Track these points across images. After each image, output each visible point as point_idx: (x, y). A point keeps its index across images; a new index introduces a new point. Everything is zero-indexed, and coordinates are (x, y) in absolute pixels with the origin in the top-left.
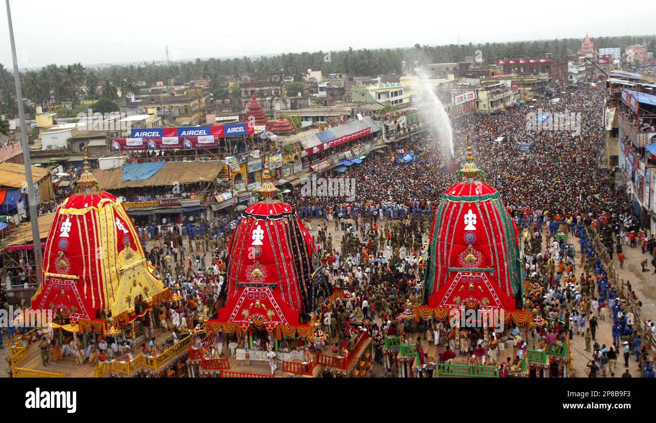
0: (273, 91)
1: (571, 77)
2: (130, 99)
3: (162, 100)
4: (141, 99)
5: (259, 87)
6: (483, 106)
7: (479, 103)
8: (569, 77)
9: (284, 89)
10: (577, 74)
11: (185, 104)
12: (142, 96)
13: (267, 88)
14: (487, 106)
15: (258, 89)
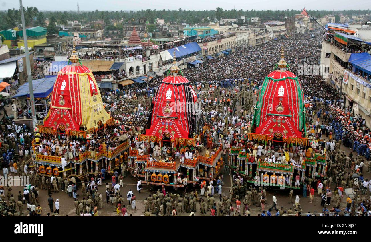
0: (140, 28)
1: (296, 30)
2: (62, 28)
3: (81, 30)
4: (68, 29)
5: (133, 25)
6: (252, 42)
7: (250, 40)
8: (295, 29)
9: (146, 27)
10: (299, 28)
11: (93, 32)
12: (68, 27)
13: (137, 26)
14: (254, 41)
15: (132, 26)
